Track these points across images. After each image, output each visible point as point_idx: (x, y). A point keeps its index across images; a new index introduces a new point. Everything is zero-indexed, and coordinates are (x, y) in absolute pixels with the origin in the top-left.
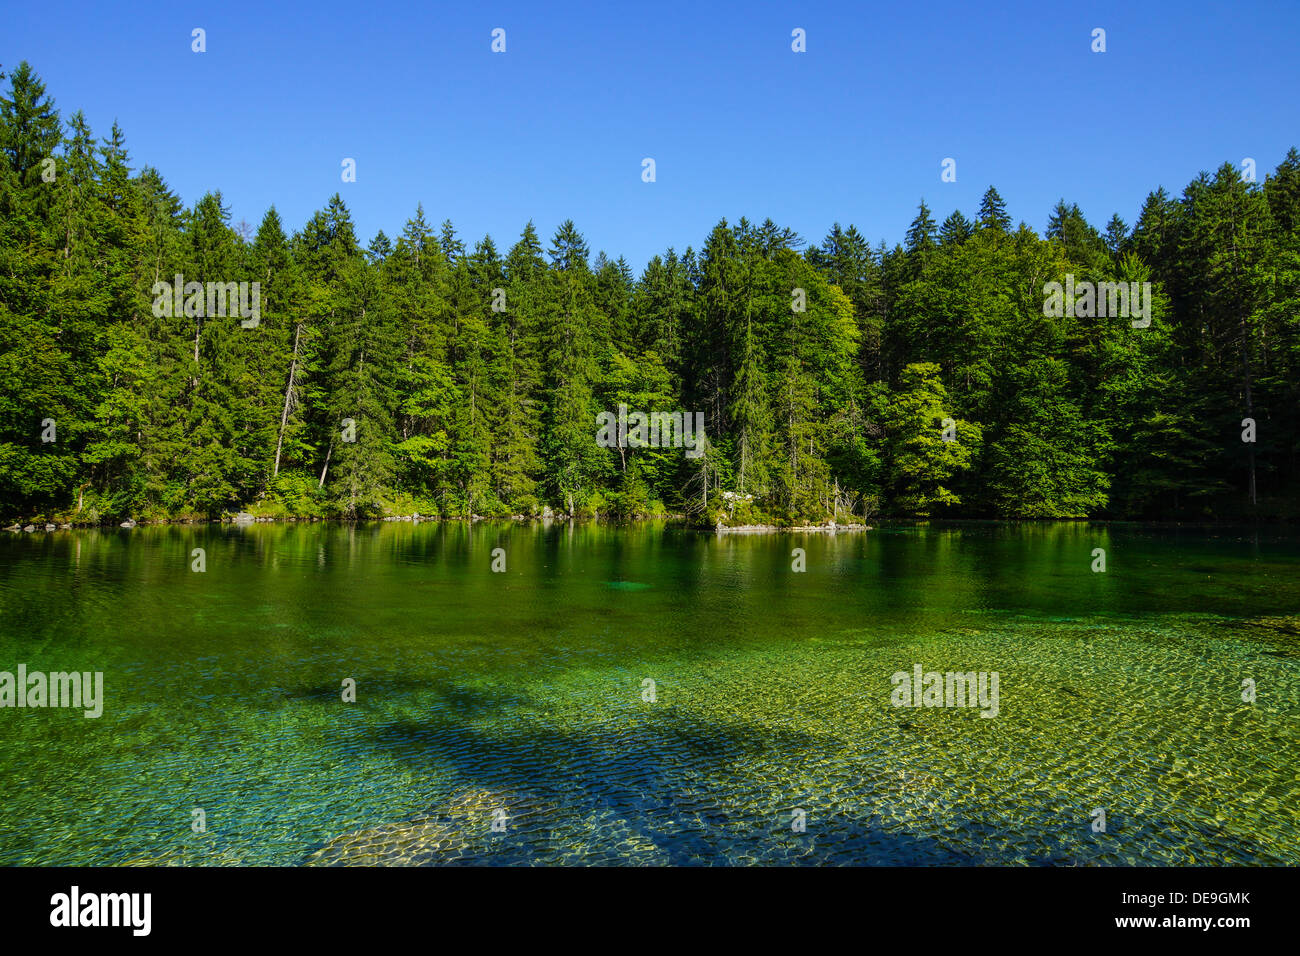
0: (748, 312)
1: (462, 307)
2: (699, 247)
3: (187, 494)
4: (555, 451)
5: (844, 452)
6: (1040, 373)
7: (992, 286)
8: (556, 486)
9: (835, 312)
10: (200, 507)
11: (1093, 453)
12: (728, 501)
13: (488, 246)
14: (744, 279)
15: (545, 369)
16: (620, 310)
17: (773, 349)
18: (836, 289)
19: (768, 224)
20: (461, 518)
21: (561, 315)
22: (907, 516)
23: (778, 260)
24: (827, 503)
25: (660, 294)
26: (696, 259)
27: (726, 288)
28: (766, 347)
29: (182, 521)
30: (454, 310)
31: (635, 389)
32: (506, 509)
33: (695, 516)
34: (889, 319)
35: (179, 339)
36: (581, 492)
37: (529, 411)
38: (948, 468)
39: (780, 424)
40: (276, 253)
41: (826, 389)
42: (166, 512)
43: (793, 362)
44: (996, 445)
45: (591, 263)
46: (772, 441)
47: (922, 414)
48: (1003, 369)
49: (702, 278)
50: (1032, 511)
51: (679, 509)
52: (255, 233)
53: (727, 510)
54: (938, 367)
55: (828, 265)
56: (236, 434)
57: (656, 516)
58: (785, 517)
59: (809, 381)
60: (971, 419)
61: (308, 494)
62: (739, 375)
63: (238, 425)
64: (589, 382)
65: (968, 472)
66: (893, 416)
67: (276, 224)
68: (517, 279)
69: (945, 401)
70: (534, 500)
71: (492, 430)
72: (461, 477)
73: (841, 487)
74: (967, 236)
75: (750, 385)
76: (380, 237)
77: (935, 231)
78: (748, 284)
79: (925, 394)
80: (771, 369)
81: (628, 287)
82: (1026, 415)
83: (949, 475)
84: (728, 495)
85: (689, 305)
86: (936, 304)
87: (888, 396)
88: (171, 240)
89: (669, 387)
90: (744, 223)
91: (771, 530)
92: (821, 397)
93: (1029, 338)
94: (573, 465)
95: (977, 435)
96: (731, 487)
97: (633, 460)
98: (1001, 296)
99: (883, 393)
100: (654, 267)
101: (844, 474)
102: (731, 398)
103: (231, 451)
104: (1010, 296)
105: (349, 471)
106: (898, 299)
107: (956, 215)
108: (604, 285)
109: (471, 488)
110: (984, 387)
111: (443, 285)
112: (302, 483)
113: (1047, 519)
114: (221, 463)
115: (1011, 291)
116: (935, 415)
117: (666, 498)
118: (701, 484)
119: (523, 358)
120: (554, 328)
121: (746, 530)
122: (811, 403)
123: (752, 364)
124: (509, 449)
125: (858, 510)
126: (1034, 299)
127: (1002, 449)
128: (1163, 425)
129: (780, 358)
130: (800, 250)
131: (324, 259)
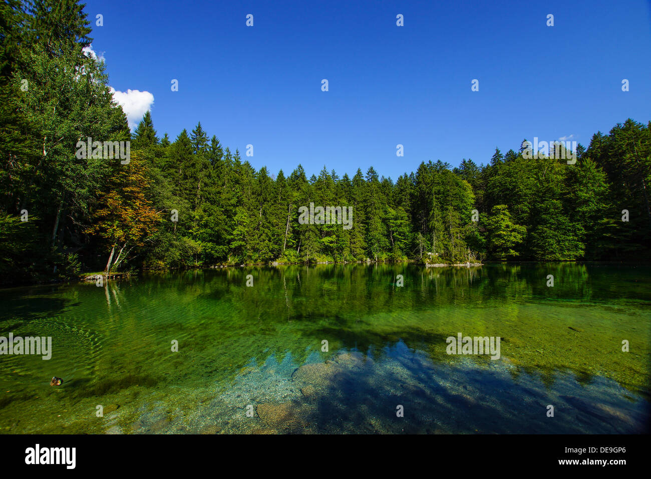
0: (433, 192)
1: (339, 196)
2: (415, 171)
3: (259, 256)
4: (370, 240)
5: (471, 238)
6: (550, 206)
7: (527, 175)
8: (371, 251)
9: (465, 190)
10: (263, 260)
11: (576, 235)
12: (429, 256)
13: (346, 177)
14: (431, 181)
15: (366, 214)
16: (389, 194)
17: (443, 204)
18: (465, 182)
19: (439, 161)
20: (341, 262)
21: (370, 197)
22: (498, 260)
23: (443, 173)
24: (466, 256)
25: (402, 188)
26: (414, 176)
27: (425, 184)
28: (440, 203)
29: (258, 265)
30: (337, 197)
31: (396, 219)
32: (355, 259)
33: (418, 261)
34: (485, 190)
35: (255, 210)
36: (379, 253)
37: (361, 228)
38: (513, 243)
39: (447, 229)
40: (282, 183)
41: (463, 216)
42: (253, 262)
43: (450, 207)
44: (532, 233)
45: (379, 179)
46: (444, 235)
47: (501, 223)
48: (534, 205)
49: (417, 181)
50: (551, 258)
51: (412, 258)
52: (276, 178)
53: (429, 259)
54: (506, 206)
55: (462, 173)
56: (273, 238)
57: (405, 261)
58: (451, 261)
59: (457, 214)
60: (522, 224)
61: (294, 256)
62: (431, 213)
63: (273, 235)
64: (380, 218)
65: (521, 244)
66: (489, 224)
67: (282, 174)
68: (356, 186)
69: (510, 218)
70: (365, 256)
71: (350, 234)
72: (340, 249)
73: (471, 250)
74: (516, 158)
75: (435, 216)
76: (313, 176)
77: (502, 158)
78: (433, 182)
79: (502, 216)
80: (442, 210)
81: (392, 186)
82: (545, 222)
83: (513, 245)
84: (430, 253)
85: (412, 191)
86: (504, 183)
87: (487, 217)
88: (253, 181)
89: (407, 218)
90: (430, 162)
91: (445, 265)
92: (462, 219)
93: (544, 193)
94: (376, 244)
95: (524, 230)
96: (430, 251)
97: (396, 243)
98: (531, 179)
99: (485, 216)
100: (400, 179)
101: (471, 246)
102: (429, 221)
103: (271, 243)
104: (535, 178)
105: (306, 248)
106: (489, 183)
107: (511, 151)
108: (384, 186)
109: (344, 253)
110: (526, 212)
111: (333, 190)
112: (292, 252)
113: (557, 261)
114: (268, 247)
115: (535, 177)
116: (506, 223)
117: (408, 255)
118: (420, 250)
119: (359, 211)
120: (368, 201)
121: (436, 265)
122: (458, 221)
123: (436, 209)
124: (355, 240)
125: (478, 258)
126: (545, 179)
127: (535, 235)
128: (608, 223)
129: (445, 206)
130: (451, 169)
131: (296, 184)
